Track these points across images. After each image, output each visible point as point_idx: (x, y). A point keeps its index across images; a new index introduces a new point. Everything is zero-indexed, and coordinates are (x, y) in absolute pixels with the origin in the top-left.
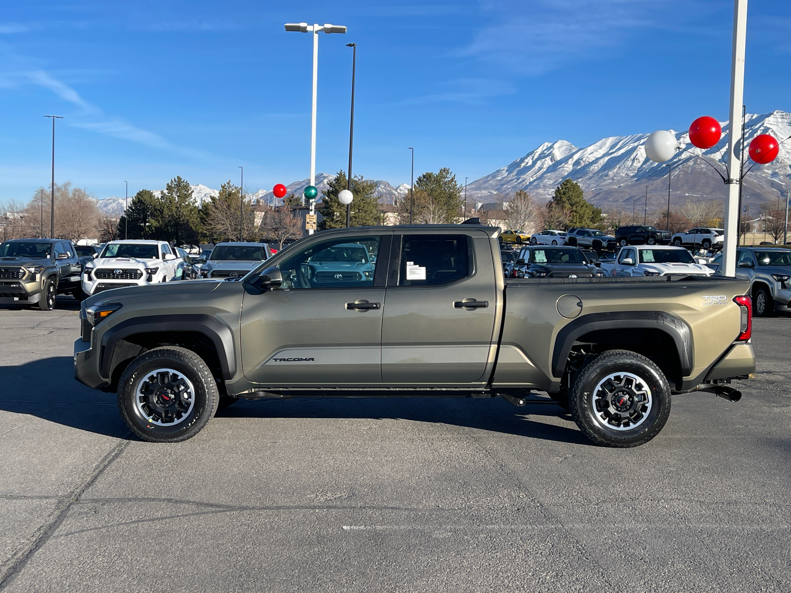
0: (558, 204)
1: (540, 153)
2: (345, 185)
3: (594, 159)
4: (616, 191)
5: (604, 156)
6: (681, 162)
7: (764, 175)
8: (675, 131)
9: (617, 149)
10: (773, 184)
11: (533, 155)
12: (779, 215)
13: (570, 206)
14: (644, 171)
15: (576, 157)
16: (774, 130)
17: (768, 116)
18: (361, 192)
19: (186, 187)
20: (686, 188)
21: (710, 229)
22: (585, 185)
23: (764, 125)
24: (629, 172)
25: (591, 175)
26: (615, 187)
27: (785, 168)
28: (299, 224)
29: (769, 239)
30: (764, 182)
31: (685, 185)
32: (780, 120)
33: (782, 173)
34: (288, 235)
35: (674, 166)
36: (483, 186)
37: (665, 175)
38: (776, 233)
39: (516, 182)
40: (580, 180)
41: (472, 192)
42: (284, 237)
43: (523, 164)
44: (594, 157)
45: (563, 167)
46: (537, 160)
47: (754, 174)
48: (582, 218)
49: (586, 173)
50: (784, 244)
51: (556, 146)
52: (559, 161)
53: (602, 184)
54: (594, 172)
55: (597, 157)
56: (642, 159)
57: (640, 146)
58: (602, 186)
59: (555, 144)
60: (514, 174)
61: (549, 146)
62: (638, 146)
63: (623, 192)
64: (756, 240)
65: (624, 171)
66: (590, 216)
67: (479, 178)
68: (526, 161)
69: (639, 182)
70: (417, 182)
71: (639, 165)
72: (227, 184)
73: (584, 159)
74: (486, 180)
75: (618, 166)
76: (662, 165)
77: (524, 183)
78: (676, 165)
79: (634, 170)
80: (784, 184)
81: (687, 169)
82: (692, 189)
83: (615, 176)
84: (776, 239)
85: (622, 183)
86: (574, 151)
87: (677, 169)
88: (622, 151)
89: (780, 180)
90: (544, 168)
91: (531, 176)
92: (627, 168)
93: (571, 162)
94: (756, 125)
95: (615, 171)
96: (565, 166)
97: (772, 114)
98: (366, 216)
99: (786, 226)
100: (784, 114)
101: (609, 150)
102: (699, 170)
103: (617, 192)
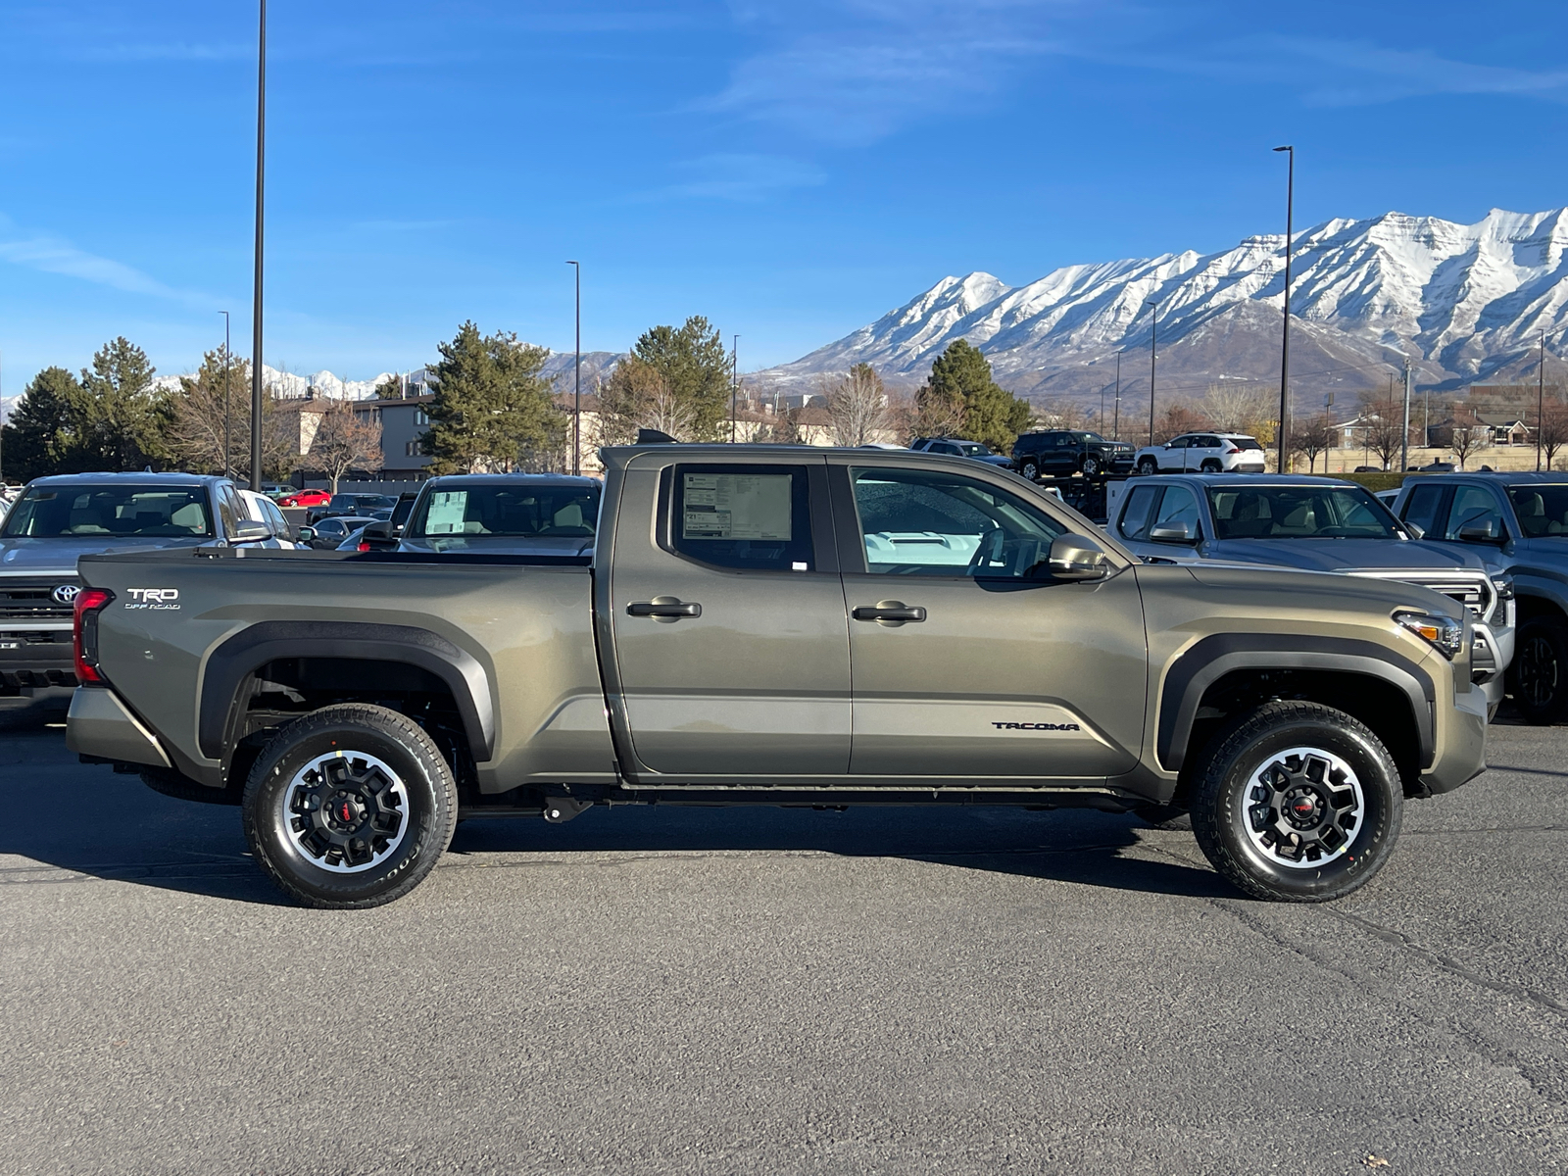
0: (937, 391)
1: (937, 297)
2: (475, 352)
3: (1041, 309)
4: (1086, 371)
5: (1061, 302)
6: (1210, 312)
7: (1369, 338)
8: (1198, 253)
9: (1085, 290)
10: (1387, 356)
11: (924, 302)
12: (1392, 411)
13: (963, 396)
14: (1140, 332)
15: (1007, 305)
16: (1387, 250)
17: (1376, 222)
18: (513, 367)
19: (139, 361)
20: (1219, 364)
21: (1220, 436)
22: (1026, 360)
23: (1369, 241)
24: (1109, 334)
25: (1036, 340)
26: (1082, 363)
27: (1409, 325)
28: (374, 438)
29: (1375, 461)
30: (1369, 352)
31: (1219, 358)
32: (1398, 231)
33: (1402, 333)
34: (349, 462)
35: (1197, 321)
36: (828, 362)
37: (1180, 339)
38: (1387, 449)
39: (890, 355)
40: (1015, 350)
41: (807, 376)
42: (342, 465)
43: (904, 321)
44: (1041, 305)
45: (983, 325)
46: (932, 310)
47: (1349, 335)
48: (987, 422)
49: (1028, 336)
50: (1403, 469)
51: (968, 283)
52: (974, 313)
53: (1058, 358)
54: (1043, 335)
55: (1048, 304)
56: (1135, 309)
57: (1130, 284)
58: (1058, 362)
59: (967, 280)
60: (887, 338)
61: (955, 282)
62: (1126, 282)
63: (1099, 373)
64: (1350, 462)
65: (1100, 331)
66: (1005, 418)
67: (819, 348)
68: (910, 313)
69: (1130, 353)
70: (638, 346)
71: (1129, 320)
72: (217, 353)
73: (1023, 309)
74: (832, 350)
75: (1088, 323)
76: (1174, 319)
77: (906, 356)
78: (1200, 319)
79: (1120, 330)
80: (1407, 354)
81: (1221, 328)
82: (1232, 365)
83: (1082, 342)
84: (1386, 460)
85: (1098, 355)
86: (1002, 293)
87: (1203, 327)
88: (1097, 292)
89: (1400, 348)
90: (946, 328)
91: (921, 344)
92: (1105, 326)
93: (997, 314)
94: (1353, 240)
95: (1083, 331)
96: (987, 322)
97: (1382, 219)
98: (523, 419)
99: (1406, 434)
100: (1406, 218)
101: (1072, 291)
102: (1245, 329)
103: (1087, 373)
